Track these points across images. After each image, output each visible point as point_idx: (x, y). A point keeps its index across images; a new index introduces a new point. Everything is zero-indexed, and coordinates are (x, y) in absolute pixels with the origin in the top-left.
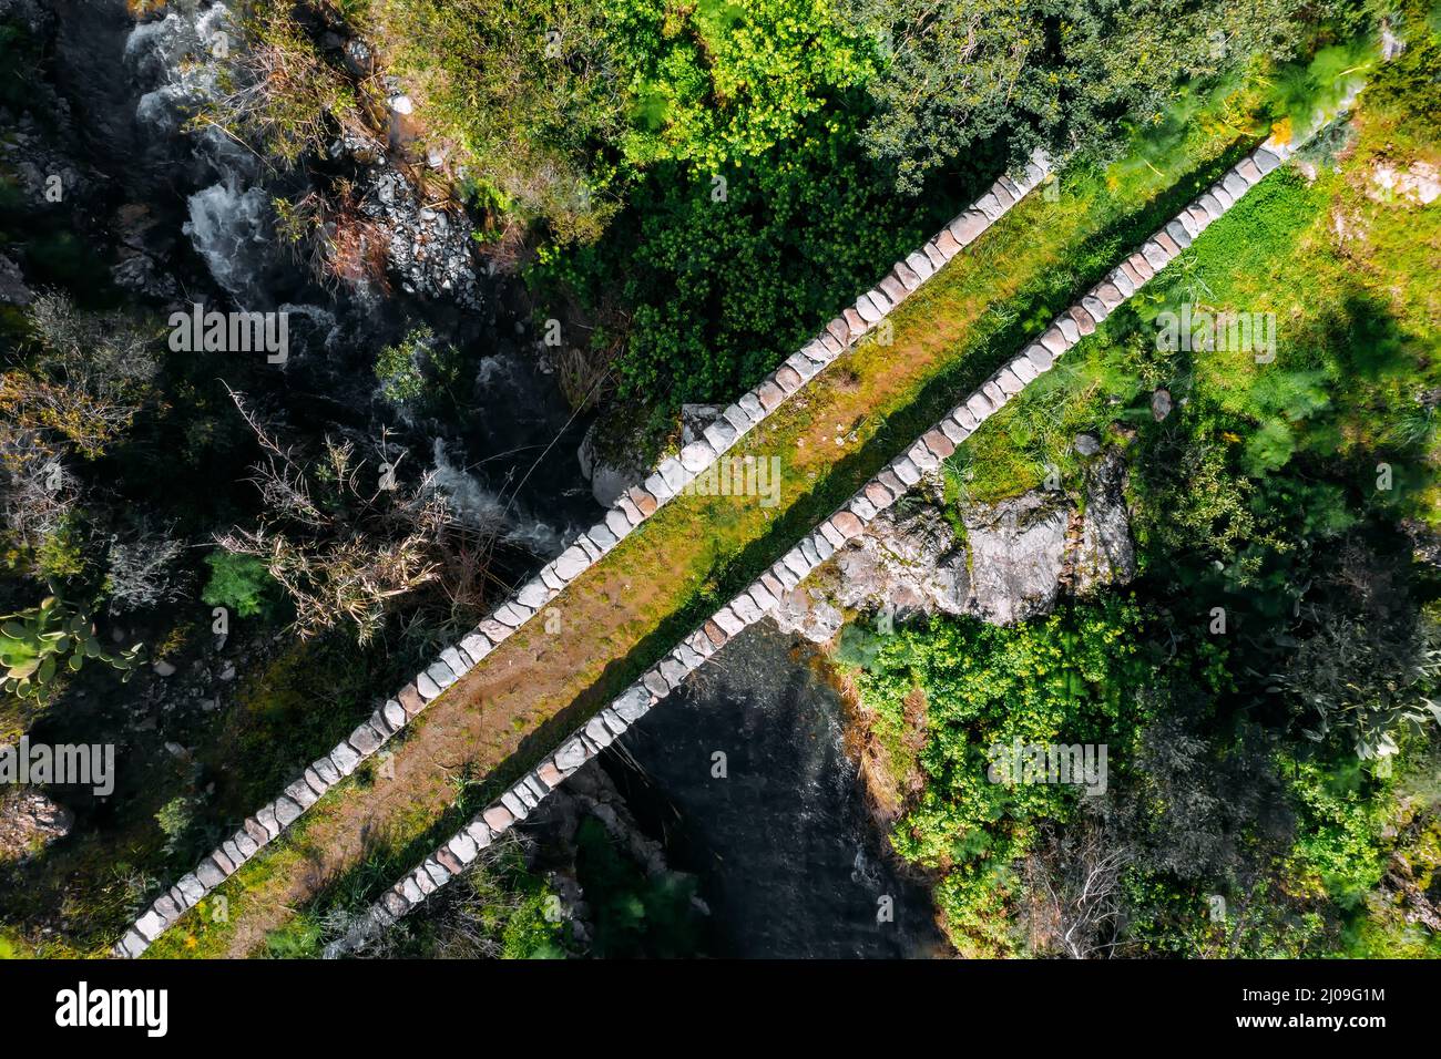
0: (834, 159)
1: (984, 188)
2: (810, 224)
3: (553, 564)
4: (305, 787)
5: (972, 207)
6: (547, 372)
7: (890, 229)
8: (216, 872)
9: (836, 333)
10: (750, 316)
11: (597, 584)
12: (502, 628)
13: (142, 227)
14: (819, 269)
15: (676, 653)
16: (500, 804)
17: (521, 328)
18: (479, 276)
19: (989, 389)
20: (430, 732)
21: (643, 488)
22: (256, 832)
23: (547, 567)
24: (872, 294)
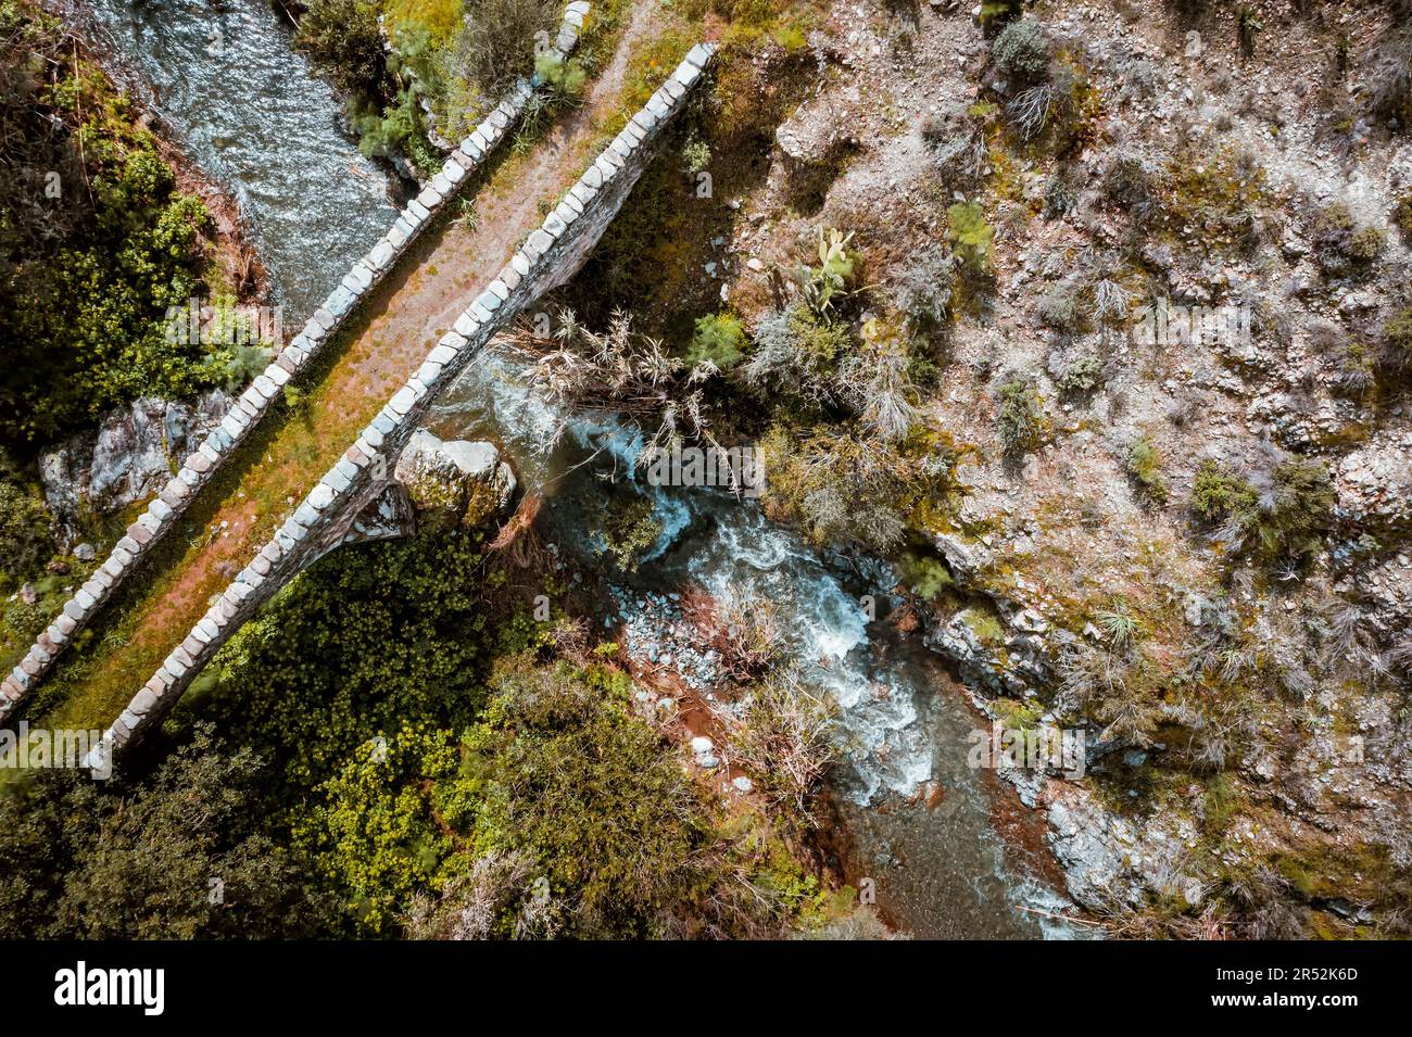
0: (300, 745)
1: (135, 732)
2: (319, 693)
3: (417, 398)
4: (581, 198)
5: (144, 717)
6: (551, 545)
7: (249, 696)
8: (641, 122)
9: (229, 606)
10: (365, 615)
11: (391, 385)
12: (448, 343)
13: (895, 613)
14: (309, 659)
15: (314, 344)
16: (430, 209)
17: (576, 576)
18: (617, 615)
19: (108, 581)
20: (501, 254)
21: (359, 466)
22: (614, 158)
23: (422, 395)
24: (207, 640)
